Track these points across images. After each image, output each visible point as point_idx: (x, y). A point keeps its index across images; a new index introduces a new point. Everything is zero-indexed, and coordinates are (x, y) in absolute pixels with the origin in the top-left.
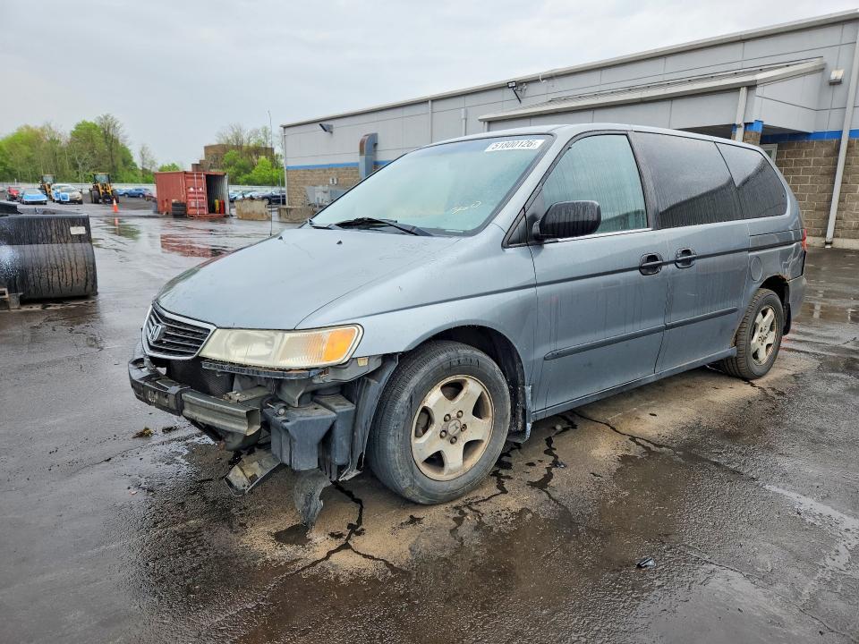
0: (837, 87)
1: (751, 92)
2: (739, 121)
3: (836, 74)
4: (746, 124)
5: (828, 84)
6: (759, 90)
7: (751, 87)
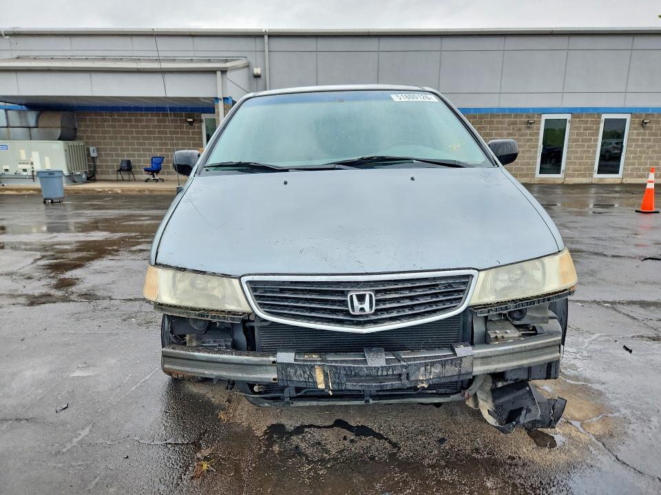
0: (259, 79)
1: (224, 75)
2: (220, 96)
3: (257, 71)
4: (224, 98)
5: (252, 76)
6: (229, 75)
7: (224, 71)
